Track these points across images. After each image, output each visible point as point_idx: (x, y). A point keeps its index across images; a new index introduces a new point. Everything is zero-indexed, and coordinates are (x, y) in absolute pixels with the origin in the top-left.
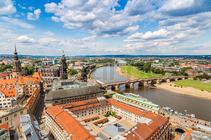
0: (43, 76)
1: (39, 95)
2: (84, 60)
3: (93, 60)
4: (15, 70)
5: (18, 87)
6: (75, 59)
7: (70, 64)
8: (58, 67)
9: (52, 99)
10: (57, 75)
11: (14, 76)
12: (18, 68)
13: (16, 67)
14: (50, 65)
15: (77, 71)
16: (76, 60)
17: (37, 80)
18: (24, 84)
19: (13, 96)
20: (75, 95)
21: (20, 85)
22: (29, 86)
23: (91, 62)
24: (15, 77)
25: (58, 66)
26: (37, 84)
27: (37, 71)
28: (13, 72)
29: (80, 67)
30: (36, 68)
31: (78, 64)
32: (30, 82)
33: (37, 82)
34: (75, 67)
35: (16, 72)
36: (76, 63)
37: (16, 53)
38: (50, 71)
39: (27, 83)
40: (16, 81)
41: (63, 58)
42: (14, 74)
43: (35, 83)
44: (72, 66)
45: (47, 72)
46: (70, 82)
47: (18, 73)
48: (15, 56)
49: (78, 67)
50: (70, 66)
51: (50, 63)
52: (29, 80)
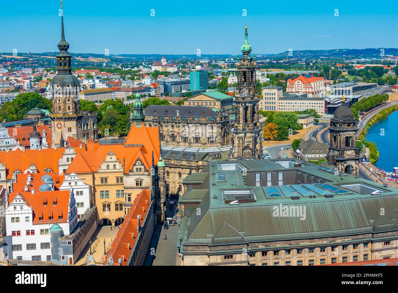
0: (163, 140)
1: (150, 220)
2: (327, 70)
3: (367, 68)
4: (61, 115)
5: (73, 184)
6: (286, 68)
7: (265, 91)
8: (218, 104)
9: (208, 241)
10: (218, 139)
11: (56, 139)
12: (69, 107)
13: (65, 102)
14: (183, 95)
15: (300, 121)
16: (293, 72)
17: (141, 157)
18: (93, 173)
19: (60, 217)
20: (310, 234)
21: (79, 174)
22: (112, 180)
23: (359, 78)
24: (62, 142)
25: (218, 100)
26: (143, 174)
27: (143, 120)
28: (55, 123)
29: (314, 105)
30: (138, 105)
31: (300, 88)
32: (115, 165)
33: (142, 167)
34: (288, 101)
35: (62, 123)
36: (295, 86)
37: (65, 46)
38: (189, 121)
39: (106, 169)
40: (65, 157)
41: (245, 63)
42: (56, 128)
43: (135, 168)
44: (276, 96)
45: (179, 123)
46: (280, 171)
47: (71, 128)
48: (60, 57)
49: (302, 105)
50: (267, 96)
51: (181, 87)
52: (111, 158)
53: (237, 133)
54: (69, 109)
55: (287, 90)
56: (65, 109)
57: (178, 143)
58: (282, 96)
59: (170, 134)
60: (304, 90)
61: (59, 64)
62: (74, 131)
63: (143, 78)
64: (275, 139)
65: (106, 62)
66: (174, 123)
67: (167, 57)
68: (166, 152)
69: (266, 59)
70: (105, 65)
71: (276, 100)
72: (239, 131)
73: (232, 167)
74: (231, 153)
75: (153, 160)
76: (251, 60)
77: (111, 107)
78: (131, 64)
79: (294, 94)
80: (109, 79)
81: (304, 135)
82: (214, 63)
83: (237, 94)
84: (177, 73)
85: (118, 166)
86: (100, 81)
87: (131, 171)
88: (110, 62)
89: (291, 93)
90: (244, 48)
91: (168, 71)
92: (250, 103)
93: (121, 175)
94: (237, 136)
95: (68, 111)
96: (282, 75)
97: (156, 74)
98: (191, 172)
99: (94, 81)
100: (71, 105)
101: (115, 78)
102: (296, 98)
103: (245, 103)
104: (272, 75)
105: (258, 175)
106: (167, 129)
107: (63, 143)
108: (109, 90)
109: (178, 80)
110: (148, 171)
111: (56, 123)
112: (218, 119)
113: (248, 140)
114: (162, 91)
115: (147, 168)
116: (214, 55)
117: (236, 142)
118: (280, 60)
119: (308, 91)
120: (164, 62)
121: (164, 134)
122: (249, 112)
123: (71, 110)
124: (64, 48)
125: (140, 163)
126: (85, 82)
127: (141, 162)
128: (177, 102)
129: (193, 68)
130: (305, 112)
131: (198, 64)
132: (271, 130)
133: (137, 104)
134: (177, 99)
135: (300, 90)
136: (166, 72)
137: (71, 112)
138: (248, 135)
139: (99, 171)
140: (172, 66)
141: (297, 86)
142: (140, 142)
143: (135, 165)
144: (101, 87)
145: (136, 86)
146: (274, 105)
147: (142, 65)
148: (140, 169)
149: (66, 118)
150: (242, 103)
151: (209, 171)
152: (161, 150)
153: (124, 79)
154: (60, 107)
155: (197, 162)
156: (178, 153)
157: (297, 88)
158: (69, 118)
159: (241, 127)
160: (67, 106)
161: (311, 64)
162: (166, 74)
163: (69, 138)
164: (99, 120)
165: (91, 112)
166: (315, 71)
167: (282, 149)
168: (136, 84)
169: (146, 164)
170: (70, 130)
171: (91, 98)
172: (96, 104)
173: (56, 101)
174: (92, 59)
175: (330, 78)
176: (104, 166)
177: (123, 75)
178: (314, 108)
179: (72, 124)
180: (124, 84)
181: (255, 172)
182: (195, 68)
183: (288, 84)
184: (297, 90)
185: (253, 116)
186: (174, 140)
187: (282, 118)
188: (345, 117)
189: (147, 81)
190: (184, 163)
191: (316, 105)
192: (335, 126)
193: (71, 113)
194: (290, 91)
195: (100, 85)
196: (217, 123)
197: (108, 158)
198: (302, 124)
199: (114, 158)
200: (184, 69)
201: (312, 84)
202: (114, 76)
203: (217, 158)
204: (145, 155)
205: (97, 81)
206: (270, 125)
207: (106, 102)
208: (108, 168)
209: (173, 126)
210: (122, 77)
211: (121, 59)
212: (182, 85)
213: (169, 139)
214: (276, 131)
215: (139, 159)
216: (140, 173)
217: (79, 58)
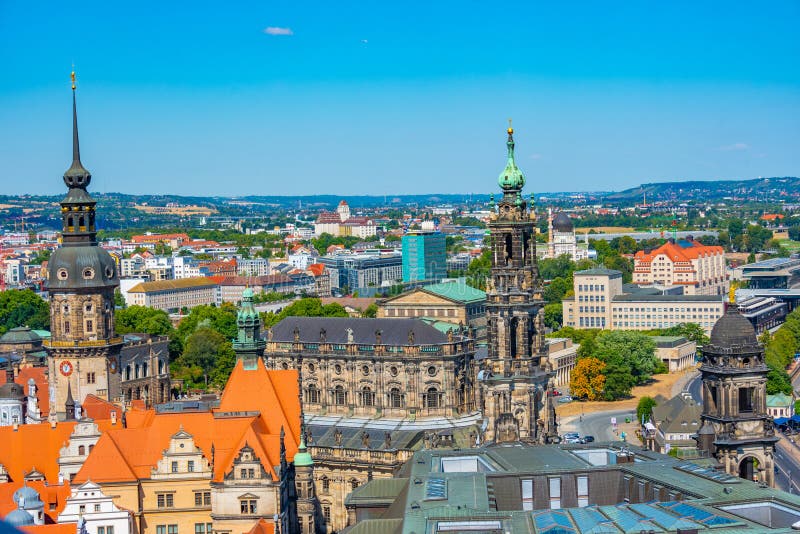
0: (312, 401)
2: (737, 228)
4: (71, 344)
5: (90, 508)
6: (640, 224)
7: (579, 281)
8: (460, 314)
10: (448, 397)
11: (57, 401)
12: (89, 324)
13: (79, 311)
14: (384, 293)
15: (661, 354)
16: (654, 234)
17: (254, 443)
18: (139, 483)
21: (103, 484)
22: (184, 499)
24: (71, 407)
25: (459, 304)
26: (258, 485)
27: (260, 353)
28: (54, 363)
29: (697, 313)
30: (248, 318)
31: (666, 272)
32: (191, 463)
33: (256, 467)
34: (634, 305)
35: (74, 362)
36: (653, 267)
37: (80, 179)
38: (376, 356)
39: (170, 471)
40: (75, 445)
41: (510, 215)
42: (59, 374)
43: (238, 468)
44: (606, 293)
45: (354, 359)
46: (582, 473)
47: (93, 374)
48: (70, 206)
49: (668, 313)
50: (584, 294)
51: (380, 274)
52: (182, 446)
53: (492, 383)
54: (90, 328)
55: (635, 278)
56: (79, 328)
57: (352, 407)
58: (620, 293)
59: (333, 385)
60: (675, 278)
61: (67, 221)
62: (102, 381)
63: (292, 252)
64: (599, 397)
65: (205, 215)
66: (341, 358)
67: (353, 203)
68: (322, 430)
69: (591, 202)
70: (203, 222)
71: (607, 303)
72: (496, 378)
73: (468, 465)
74: (478, 431)
75: (283, 450)
76: (523, 206)
77: (207, 322)
78: (266, 221)
79: (651, 287)
80: (210, 256)
81: (670, 387)
82: (466, 214)
83: (491, 288)
84: (375, 239)
85: (200, 465)
86: (186, 261)
87: (230, 476)
88: (216, 215)
89: (642, 284)
90: (506, 178)
91: (354, 235)
92: (522, 308)
93: (205, 486)
94: (492, 389)
95: (86, 333)
96: (628, 242)
97: (325, 242)
98: (370, 477)
99: (170, 261)
100: (93, 319)
101: (225, 252)
102: (656, 296)
103: (510, 310)
104: (603, 241)
105: (527, 485)
106: (325, 375)
107: (73, 411)
108: (206, 283)
109: (375, 256)
110: (270, 477)
111: (59, 362)
112: (447, 349)
113: (519, 399)
114: (335, 283)
115: (268, 469)
116: (467, 197)
117: (490, 404)
118: (627, 205)
119: (684, 280)
120: (344, 213)
121: (319, 386)
122: (520, 331)
123: (94, 332)
124: (79, 182)
125: (250, 458)
126: (151, 264)
127: (253, 454)
128: (365, 309)
129: (416, 227)
130: (675, 331)
131: (427, 218)
132: (589, 375)
133: (245, 315)
134: (366, 303)
135: (666, 278)
136: (349, 238)
137: (93, 336)
138: (519, 387)
139: (153, 477)
140: (363, 223)
141: (658, 267)
142: (253, 406)
143: (237, 461)
144: (188, 276)
145: (273, 272)
146: (600, 315)
147: (292, 221)
148: (251, 470)
149: (81, 351)
150: (502, 309)
151: (408, 474)
152: (303, 425)
153: (246, 256)
154: (67, 323)
155: (396, 453)
156: (351, 431)
157: (658, 273)
158: (89, 350)
159: (500, 367)
160: (85, 320)
161: (702, 215)
162: (349, 242)
163: (90, 397)
164: (174, 355)
165: (154, 336)
166: (708, 233)
167: (614, 420)
168: (271, 267)
169: (266, 459)
170: (91, 378)
171: (162, 303)
172: (171, 316)
173: (59, 310)
174: (173, 209)
175: (744, 247)
176: (165, 465)
177: (244, 246)
178: (697, 321)
179: (98, 364)
180: (245, 268)
181: (520, 478)
182: (420, 228)
183: (637, 263)
184: (658, 279)
185: (531, 342)
186: (341, 402)
187: (615, 346)
188: (738, 340)
189: (299, 261)
190: (365, 456)
191: (703, 313)
192: (714, 362)
193: (93, 339)
194: (641, 281)
195: (183, 271)
196: (445, 359)
197: (174, 446)
198: (666, 360)
199: (189, 446)
200: (393, 231)
201: (695, 262)
202: (222, 250)
203: (444, 445)
204: (265, 438)
205: (178, 261)
206: (585, 363)
207: (197, 311)
208: (175, 471)
209: (338, 367)
210: (240, 251)
211: (245, 209)
212: (383, 269)
213: (330, 400)
214: (601, 378)
215: (247, 448)
216: (252, 481)
217: (143, 207)
